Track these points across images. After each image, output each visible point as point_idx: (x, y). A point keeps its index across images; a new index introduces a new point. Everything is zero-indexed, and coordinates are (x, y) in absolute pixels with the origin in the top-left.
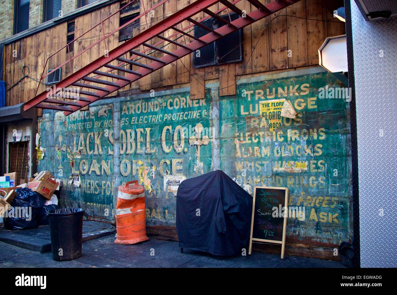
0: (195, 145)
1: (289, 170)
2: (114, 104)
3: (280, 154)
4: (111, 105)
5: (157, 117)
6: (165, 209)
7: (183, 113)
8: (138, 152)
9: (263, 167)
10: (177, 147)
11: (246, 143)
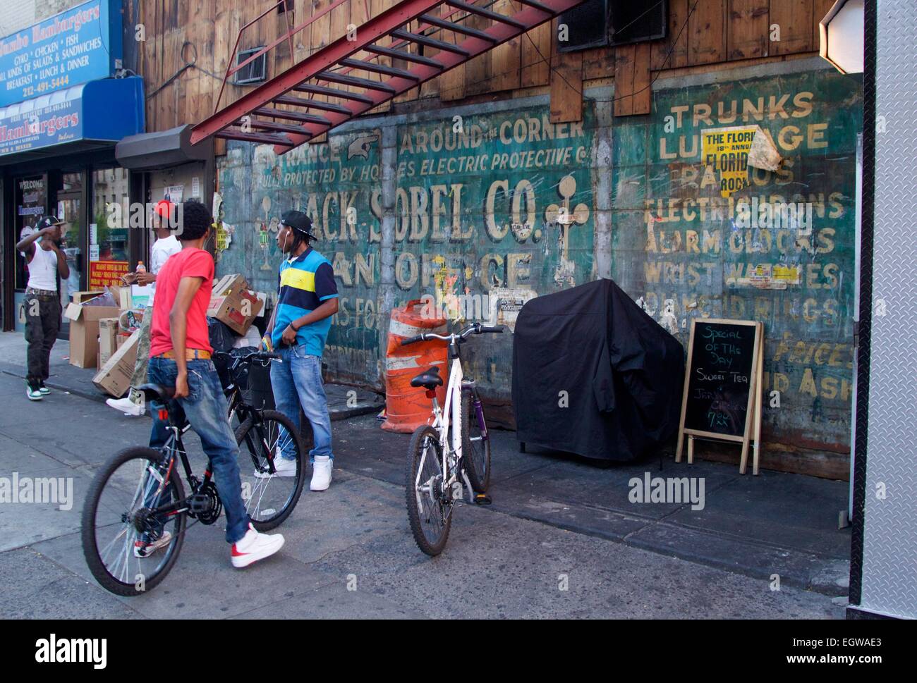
0: (557, 224)
1: (759, 283)
2: (384, 129)
3: (741, 247)
4: (376, 132)
5: (478, 160)
6: (491, 361)
7: (533, 152)
8: (435, 236)
9: (703, 276)
10: (518, 227)
11: (669, 222)
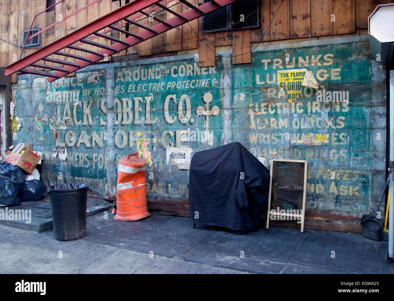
0: (203, 115)
1: (308, 143)
2: (107, 70)
3: (298, 126)
4: (103, 71)
5: (159, 85)
6: (168, 183)
7: (189, 81)
8: (136, 122)
9: (279, 140)
10: (182, 117)
11: (261, 114)
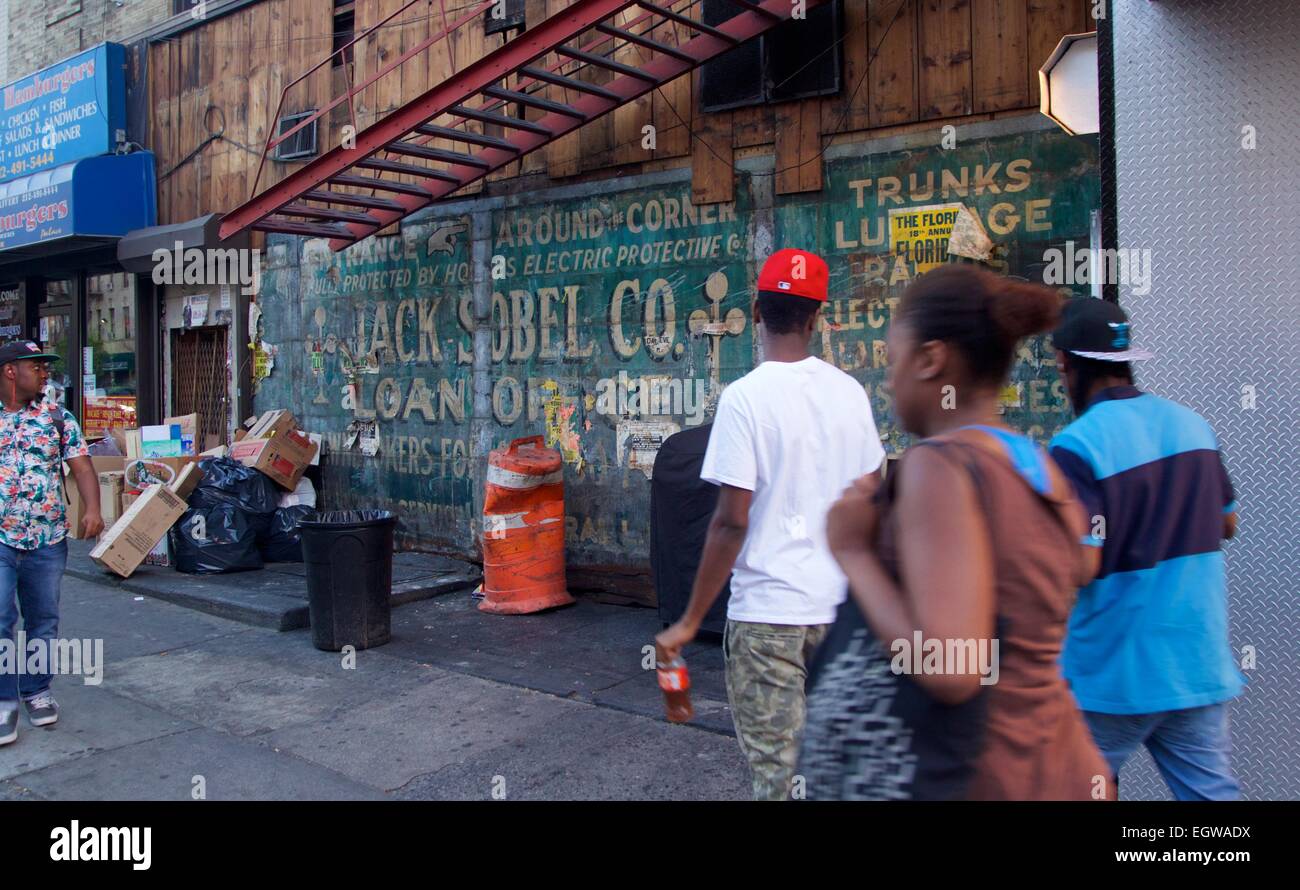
0: (705, 335)
2: (474, 216)
4: (464, 220)
5: (598, 254)
6: (622, 516)
7: (671, 243)
8: (543, 354)
10: (654, 341)
11: (850, 330)
